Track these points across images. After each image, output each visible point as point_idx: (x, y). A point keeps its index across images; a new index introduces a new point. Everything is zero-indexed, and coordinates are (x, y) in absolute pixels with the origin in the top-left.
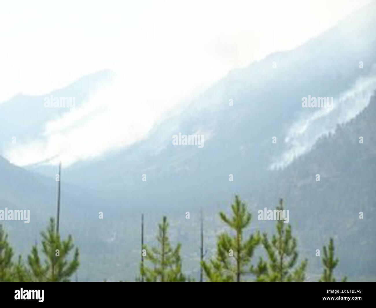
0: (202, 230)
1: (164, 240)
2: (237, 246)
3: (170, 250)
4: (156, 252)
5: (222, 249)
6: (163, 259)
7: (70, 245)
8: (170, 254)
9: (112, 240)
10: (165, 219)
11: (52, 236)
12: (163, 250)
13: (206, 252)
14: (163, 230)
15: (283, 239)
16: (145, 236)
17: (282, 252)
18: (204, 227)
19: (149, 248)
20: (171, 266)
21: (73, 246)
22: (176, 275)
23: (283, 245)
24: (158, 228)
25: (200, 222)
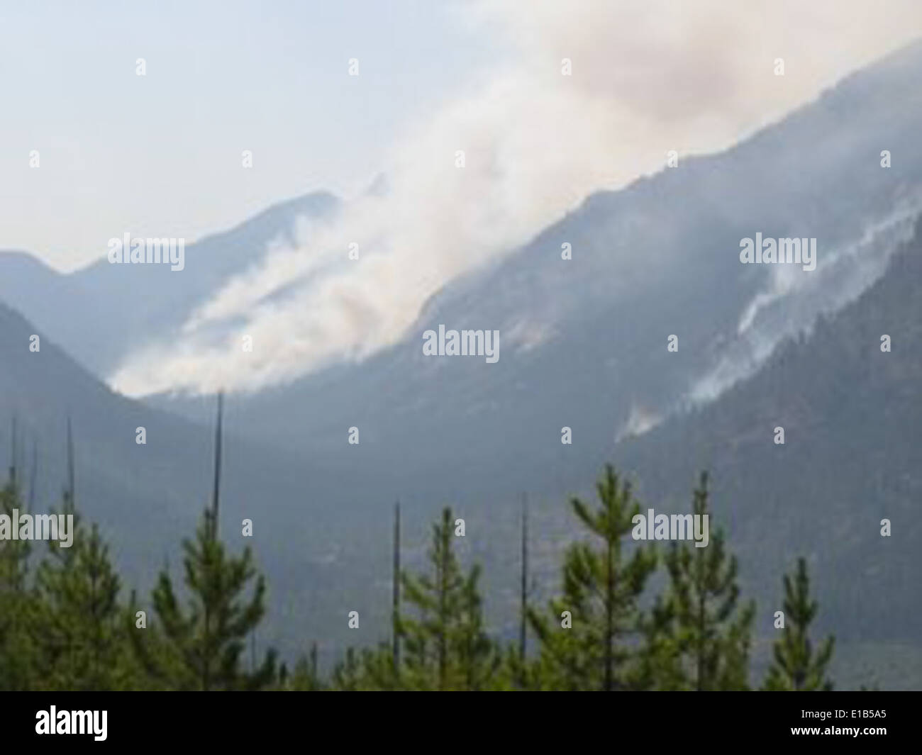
0: (525, 539)
1: (445, 559)
2: (606, 574)
3: (458, 582)
4: (429, 586)
5: (574, 578)
6: (442, 601)
7: (247, 570)
8: (457, 590)
9: (331, 558)
10: (447, 515)
11: (207, 550)
12: (444, 581)
14: (444, 537)
16: (402, 551)
17: (702, 585)
18: (530, 534)
19: (413, 579)
20: (458, 617)
21: (253, 572)
22: (470, 637)
24: (433, 533)
25: (521, 521)
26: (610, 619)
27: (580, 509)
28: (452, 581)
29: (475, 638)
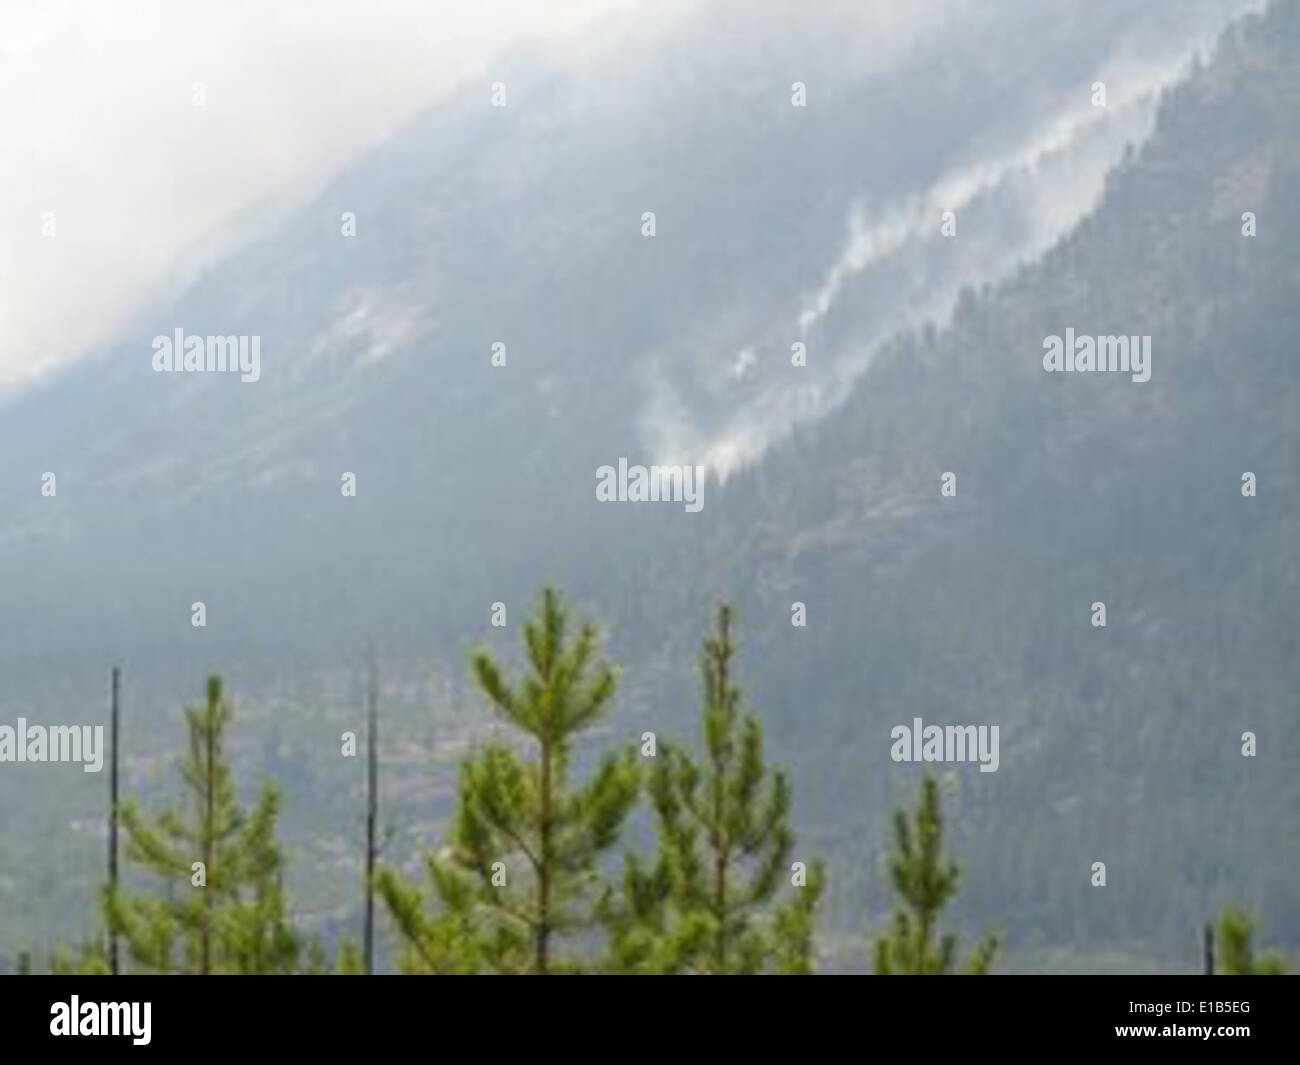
1: (209, 779)
2: (538, 807)
3: (236, 824)
4: (176, 834)
5: (480, 816)
8: (233, 841)
10: (214, 689)
12: (208, 823)
13: (389, 833)
14: (207, 733)
15: (732, 776)
16: (127, 761)
17: (724, 836)
19: (145, 817)
20: (236, 895)
22: (260, 933)
23: (731, 804)
24: (186, 727)
25: (365, 700)
26: (544, 897)
27: (489, 678)
28: (222, 824)
29: (269, 935)
